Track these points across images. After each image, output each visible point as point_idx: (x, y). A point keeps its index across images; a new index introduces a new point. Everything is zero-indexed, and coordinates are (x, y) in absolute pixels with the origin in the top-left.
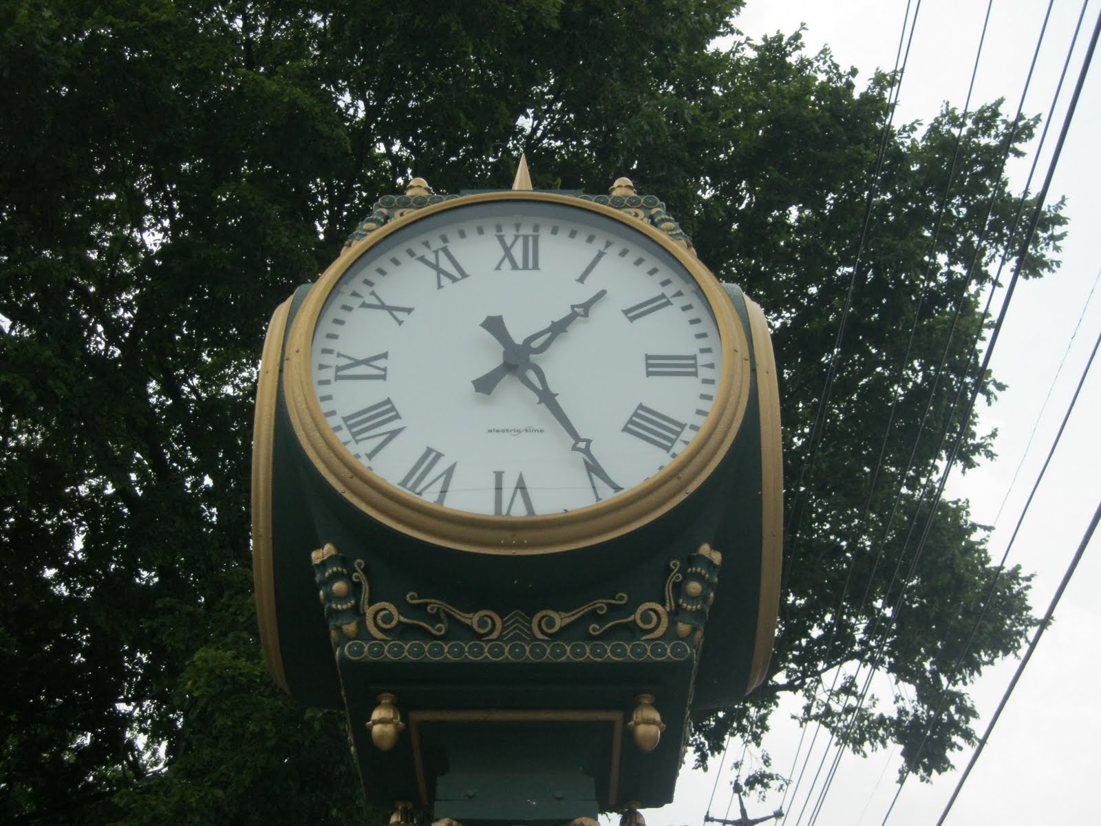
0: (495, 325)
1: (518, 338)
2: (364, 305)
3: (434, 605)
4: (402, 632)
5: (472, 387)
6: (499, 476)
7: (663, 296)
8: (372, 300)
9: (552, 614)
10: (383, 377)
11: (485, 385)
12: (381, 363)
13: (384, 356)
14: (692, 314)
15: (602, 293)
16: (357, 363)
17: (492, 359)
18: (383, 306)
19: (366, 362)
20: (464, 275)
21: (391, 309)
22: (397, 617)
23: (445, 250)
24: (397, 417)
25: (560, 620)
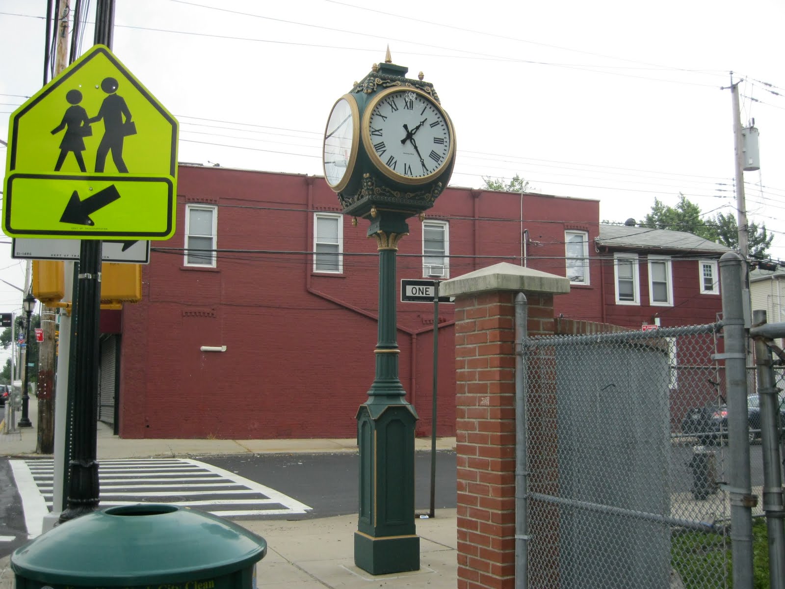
0: (405, 127)
1: (410, 130)
2: (377, 114)
3: (387, 189)
4: (381, 194)
5: (401, 142)
6: (405, 164)
7: (438, 122)
8: (378, 113)
9: (410, 194)
10: (382, 136)
11: (403, 142)
12: (381, 131)
13: (381, 130)
14: (443, 127)
15: (426, 119)
16: (376, 131)
17: (404, 135)
18: (380, 115)
19: (378, 131)
20: (397, 109)
21: (382, 117)
22: (381, 191)
23: (393, 100)
24: (385, 147)
25: (412, 195)
